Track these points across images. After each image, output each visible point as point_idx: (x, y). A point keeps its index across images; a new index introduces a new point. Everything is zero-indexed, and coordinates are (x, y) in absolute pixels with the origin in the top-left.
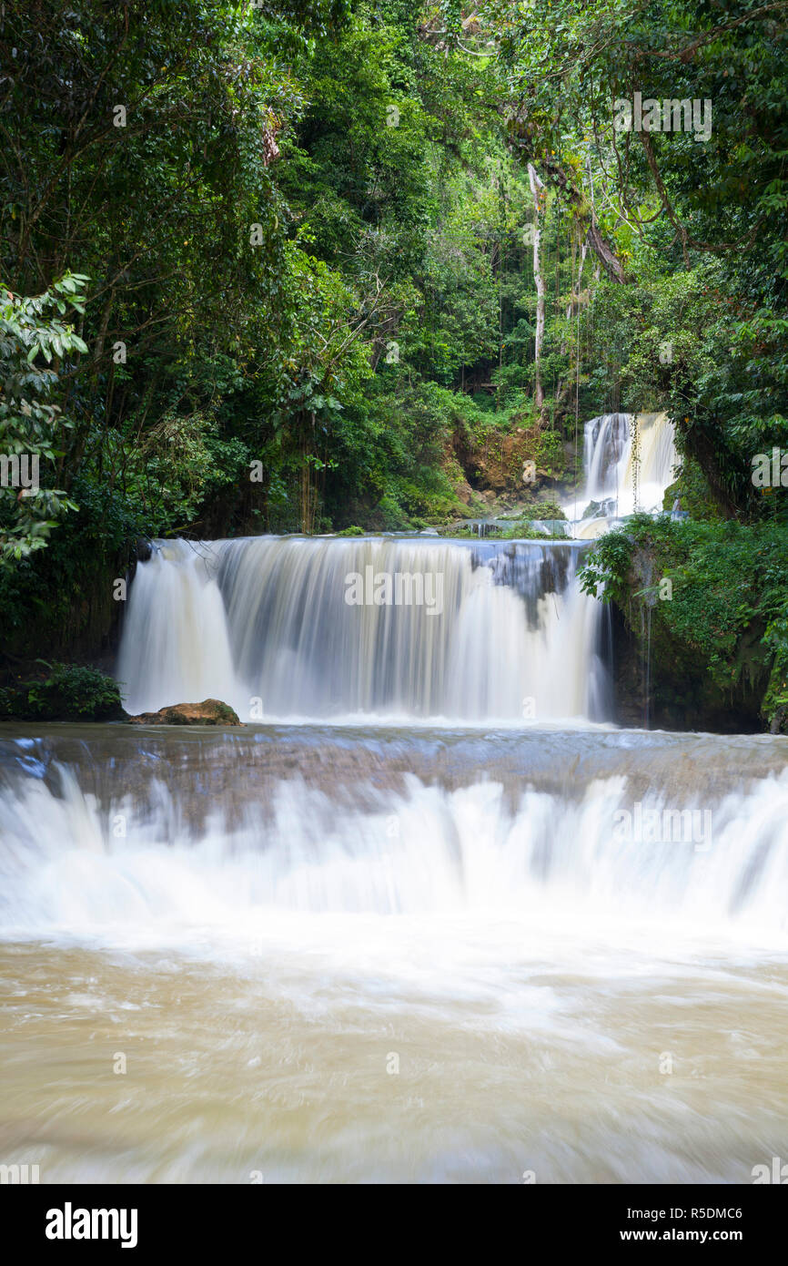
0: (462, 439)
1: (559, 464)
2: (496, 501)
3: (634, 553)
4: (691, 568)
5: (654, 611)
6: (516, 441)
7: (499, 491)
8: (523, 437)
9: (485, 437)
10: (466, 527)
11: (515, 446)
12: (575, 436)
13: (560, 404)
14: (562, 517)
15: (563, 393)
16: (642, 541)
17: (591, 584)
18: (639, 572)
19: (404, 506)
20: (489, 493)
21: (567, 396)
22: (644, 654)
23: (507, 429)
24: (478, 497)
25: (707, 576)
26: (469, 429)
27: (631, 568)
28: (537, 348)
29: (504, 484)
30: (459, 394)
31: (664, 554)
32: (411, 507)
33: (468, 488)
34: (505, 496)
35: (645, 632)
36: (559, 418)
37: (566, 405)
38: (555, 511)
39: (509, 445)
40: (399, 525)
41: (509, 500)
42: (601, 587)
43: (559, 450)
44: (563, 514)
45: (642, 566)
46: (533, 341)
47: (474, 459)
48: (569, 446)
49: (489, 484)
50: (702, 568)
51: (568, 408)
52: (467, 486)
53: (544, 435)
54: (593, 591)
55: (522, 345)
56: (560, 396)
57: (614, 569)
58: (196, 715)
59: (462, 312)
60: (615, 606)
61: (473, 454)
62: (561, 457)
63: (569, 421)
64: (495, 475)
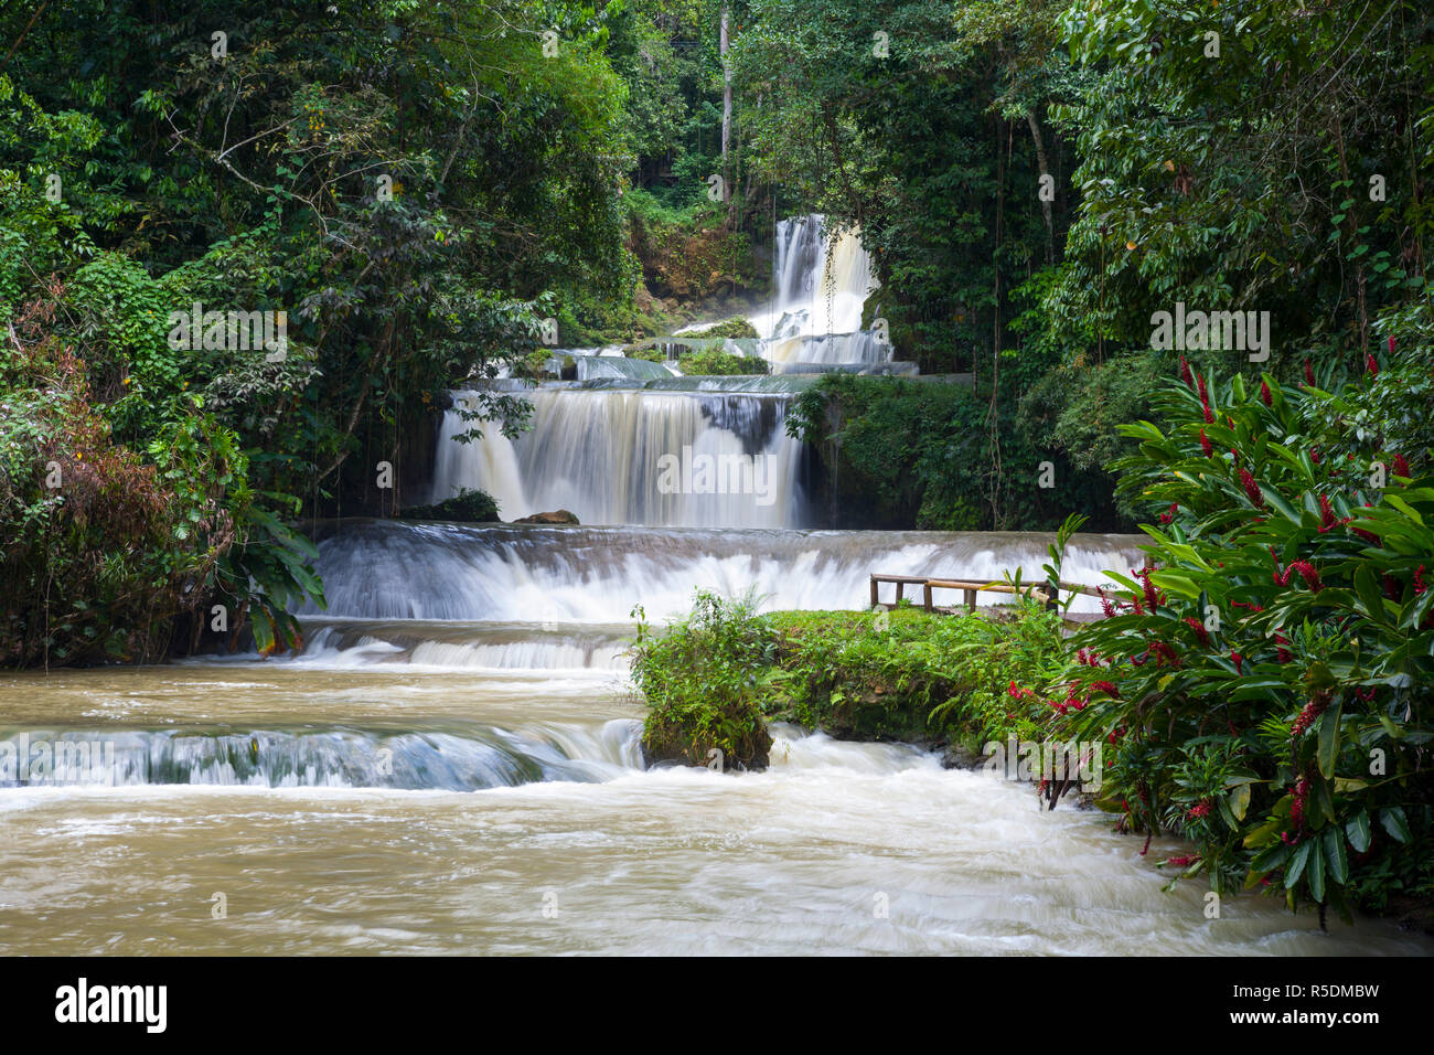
0: (641, 241)
1: (749, 270)
2: (679, 310)
3: (826, 405)
4: (868, 419)
5: (841, 450)
6: (701, 243)
7: (681, 299)
8: (709, 239)
9: (666, 238)
10: (654, 347)
11: (700, 249)
12: (766, 239)
13: (750, 202)
14: (754, 335)
15: (754, 190)
16: (832, 396)
17: (793, 429)
18: (830, 420)
19: (580, 317)
20: (670, 301)
21: (757, 194)
22: (834, 481)
23: (690, 229)
24: (658, 305)
25: (879, 424)
26: (649, 230)
27: (824, 417)
28: (725, 138)
29: (687, 291)
30: (637, 190)
31: (848, 407)
32: (586, 319)
33: (647, 296)
34: (688, 304)
35: (834, 466)
36: (748, 218)
37: (756, 203)
38: (746, 327)
39: (693, 248)
40: (578, 341)
41: (692, 310)
42: (801, 431)
43: (749, 254)
44: (754, 331)
45: (833, 417)
46: (719, 127)
47: (654, 262)
48: (760, 250)
49: (671, 291)
50: (876, 418)
51: (758, 207)
52: (648, 294)
53: (733, 236)
54: (796, 435)
55: (706, 131)
56: (750, 194)
57: (811, 418)
58: (555, 519)
59: (647, 112)
60: (812, 445)
61: (653, 258)
62: (751, 262)
63: (759, 222)
64: (677, 281)
